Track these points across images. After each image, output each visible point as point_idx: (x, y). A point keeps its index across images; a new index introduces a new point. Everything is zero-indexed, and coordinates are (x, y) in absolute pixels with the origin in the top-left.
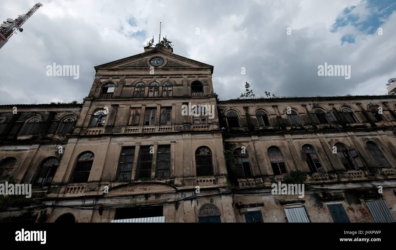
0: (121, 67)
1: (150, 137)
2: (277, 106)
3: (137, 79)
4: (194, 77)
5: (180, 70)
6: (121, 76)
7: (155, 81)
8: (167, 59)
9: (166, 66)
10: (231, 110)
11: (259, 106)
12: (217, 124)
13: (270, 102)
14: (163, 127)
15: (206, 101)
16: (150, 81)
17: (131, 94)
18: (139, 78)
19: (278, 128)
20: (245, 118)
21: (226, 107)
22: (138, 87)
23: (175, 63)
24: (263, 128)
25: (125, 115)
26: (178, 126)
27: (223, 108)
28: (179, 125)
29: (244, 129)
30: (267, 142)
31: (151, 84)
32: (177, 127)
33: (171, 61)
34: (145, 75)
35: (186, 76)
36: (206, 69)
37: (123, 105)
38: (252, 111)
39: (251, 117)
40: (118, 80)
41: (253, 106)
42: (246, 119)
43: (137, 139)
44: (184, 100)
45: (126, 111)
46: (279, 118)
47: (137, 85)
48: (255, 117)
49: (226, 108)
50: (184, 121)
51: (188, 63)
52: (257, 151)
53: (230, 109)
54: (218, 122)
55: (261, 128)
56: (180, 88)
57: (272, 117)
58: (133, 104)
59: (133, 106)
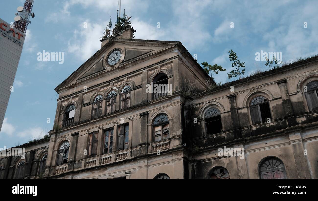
0: (78, 79)
1: (106, 169)
2: (285, 81)
3: (95, 91)
4: (156, 68)
5: (138, 62)
6: (79, 93)
7: (112, 89)
8: (125, 49)
9: (124, 61)
10: (210, 105)
11: (253, 88)
12: (179, 139)
13: (274, 75)
14: (120, 154)
15: (169, 104)
16: (108, 89)
17: (89, 114)
18: (96, 89)
19: (282, 123)
20: (229, 115)
21: (202, 103)
22: (96, 103)
23: (134, 52)
24: (257, 127)
25: (84, 145)
26: (135, 149)
27: (199, 106)
28: (135, 147)
29: (227, 135)
30: (258, 151)
31: (109, 95)
32: (134, 151)
33: (129, 51)
34: (101, 84)
35: (146, 71)
36: (171, 49)
37: (83, 131)
38: (241, 101)
39: (240, 111)
40: (77, 99)
41: (244, 92)
42: (230, 117)
43: (95, 174)
44: (143, 108)
45: (85, 139)
46: (287, 102)
47: (96, 99)
48: (245, 111)
49: (203, 105)
50: (141, 142)
51: (149, 46)
52: (240, 169)
53: (208, 105)
54: (180, 136)
55: (254, 128)
56: (139, 91)
57: (275, 104)
58: (91, 129)
59: (91, 131)
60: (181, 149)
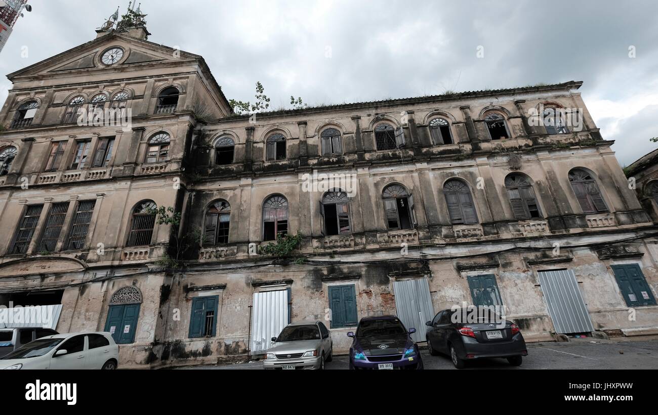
0: (51, 71)
1: (69, 188)
2: (305, 123)
3: (74, 91)
4: (167, 80)
5: (145, 68)
6: (47, 88)
7: (101, 93)
8: (130, 50)
9: (125, 63)
10: (225, 134)
11: (274, 125)
12: (178, 162)
13: (297, 115)
14: (95, 172)
15: (174, 122)
16: (95, 92)
17: (59, 118)
18: (76, 89)
19: (295, 162)
20: (243, 147)
21: (216, 130)
22: (73, 106)
23: (142, 56)
24: (270, 164)
25: (41, 155)
26: (117, 168)
27: (211, 132)
28: (118, 166)
29: (236, 168)
30: (266, 187)
31: (95, 99)
32: (115, 170)
33: (135, 53)
34: (85, 83)
35: (152, 80)
36: (190, 62)
37: (43, 137)
38: (259, 135)
39: (255, 145)
40: (43, 95)
41: (263, 126)
42: (244, 150)
43: (50, 193)
44: (139, 122)
45: (44, 148)
46: (303, 143)
47: (73, 101)
48: (261, 145)
49: (217, 132)
50: (127, 161)
51: (162, 53)
52: (243, 202)
53: (222, 133)
54: (180, 159)
55: (266, 164)
56: (138, 102)
57: (292, 144)
58: (56, 136)
59: (56, 139)
60: (177, 174)
